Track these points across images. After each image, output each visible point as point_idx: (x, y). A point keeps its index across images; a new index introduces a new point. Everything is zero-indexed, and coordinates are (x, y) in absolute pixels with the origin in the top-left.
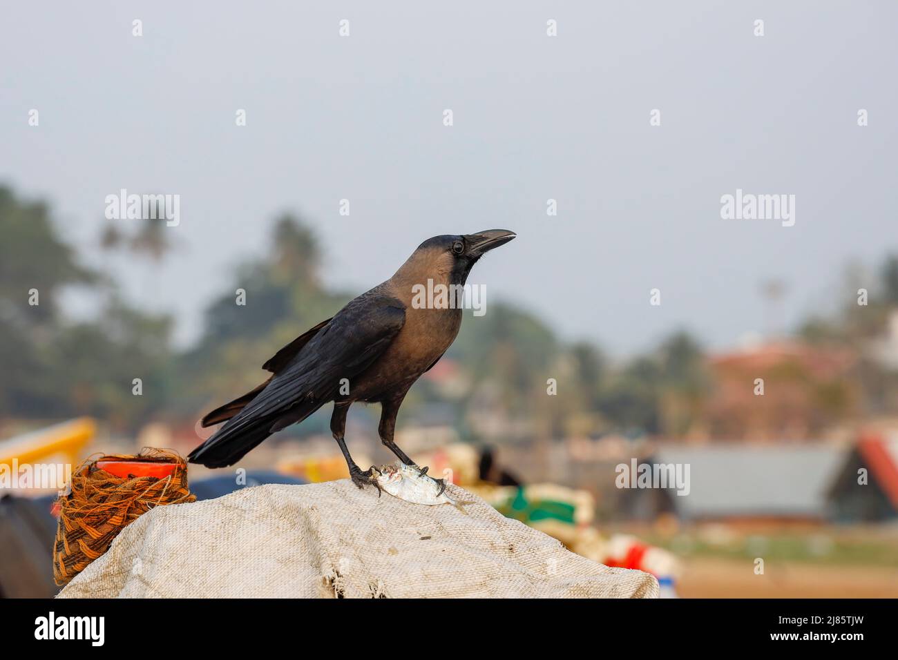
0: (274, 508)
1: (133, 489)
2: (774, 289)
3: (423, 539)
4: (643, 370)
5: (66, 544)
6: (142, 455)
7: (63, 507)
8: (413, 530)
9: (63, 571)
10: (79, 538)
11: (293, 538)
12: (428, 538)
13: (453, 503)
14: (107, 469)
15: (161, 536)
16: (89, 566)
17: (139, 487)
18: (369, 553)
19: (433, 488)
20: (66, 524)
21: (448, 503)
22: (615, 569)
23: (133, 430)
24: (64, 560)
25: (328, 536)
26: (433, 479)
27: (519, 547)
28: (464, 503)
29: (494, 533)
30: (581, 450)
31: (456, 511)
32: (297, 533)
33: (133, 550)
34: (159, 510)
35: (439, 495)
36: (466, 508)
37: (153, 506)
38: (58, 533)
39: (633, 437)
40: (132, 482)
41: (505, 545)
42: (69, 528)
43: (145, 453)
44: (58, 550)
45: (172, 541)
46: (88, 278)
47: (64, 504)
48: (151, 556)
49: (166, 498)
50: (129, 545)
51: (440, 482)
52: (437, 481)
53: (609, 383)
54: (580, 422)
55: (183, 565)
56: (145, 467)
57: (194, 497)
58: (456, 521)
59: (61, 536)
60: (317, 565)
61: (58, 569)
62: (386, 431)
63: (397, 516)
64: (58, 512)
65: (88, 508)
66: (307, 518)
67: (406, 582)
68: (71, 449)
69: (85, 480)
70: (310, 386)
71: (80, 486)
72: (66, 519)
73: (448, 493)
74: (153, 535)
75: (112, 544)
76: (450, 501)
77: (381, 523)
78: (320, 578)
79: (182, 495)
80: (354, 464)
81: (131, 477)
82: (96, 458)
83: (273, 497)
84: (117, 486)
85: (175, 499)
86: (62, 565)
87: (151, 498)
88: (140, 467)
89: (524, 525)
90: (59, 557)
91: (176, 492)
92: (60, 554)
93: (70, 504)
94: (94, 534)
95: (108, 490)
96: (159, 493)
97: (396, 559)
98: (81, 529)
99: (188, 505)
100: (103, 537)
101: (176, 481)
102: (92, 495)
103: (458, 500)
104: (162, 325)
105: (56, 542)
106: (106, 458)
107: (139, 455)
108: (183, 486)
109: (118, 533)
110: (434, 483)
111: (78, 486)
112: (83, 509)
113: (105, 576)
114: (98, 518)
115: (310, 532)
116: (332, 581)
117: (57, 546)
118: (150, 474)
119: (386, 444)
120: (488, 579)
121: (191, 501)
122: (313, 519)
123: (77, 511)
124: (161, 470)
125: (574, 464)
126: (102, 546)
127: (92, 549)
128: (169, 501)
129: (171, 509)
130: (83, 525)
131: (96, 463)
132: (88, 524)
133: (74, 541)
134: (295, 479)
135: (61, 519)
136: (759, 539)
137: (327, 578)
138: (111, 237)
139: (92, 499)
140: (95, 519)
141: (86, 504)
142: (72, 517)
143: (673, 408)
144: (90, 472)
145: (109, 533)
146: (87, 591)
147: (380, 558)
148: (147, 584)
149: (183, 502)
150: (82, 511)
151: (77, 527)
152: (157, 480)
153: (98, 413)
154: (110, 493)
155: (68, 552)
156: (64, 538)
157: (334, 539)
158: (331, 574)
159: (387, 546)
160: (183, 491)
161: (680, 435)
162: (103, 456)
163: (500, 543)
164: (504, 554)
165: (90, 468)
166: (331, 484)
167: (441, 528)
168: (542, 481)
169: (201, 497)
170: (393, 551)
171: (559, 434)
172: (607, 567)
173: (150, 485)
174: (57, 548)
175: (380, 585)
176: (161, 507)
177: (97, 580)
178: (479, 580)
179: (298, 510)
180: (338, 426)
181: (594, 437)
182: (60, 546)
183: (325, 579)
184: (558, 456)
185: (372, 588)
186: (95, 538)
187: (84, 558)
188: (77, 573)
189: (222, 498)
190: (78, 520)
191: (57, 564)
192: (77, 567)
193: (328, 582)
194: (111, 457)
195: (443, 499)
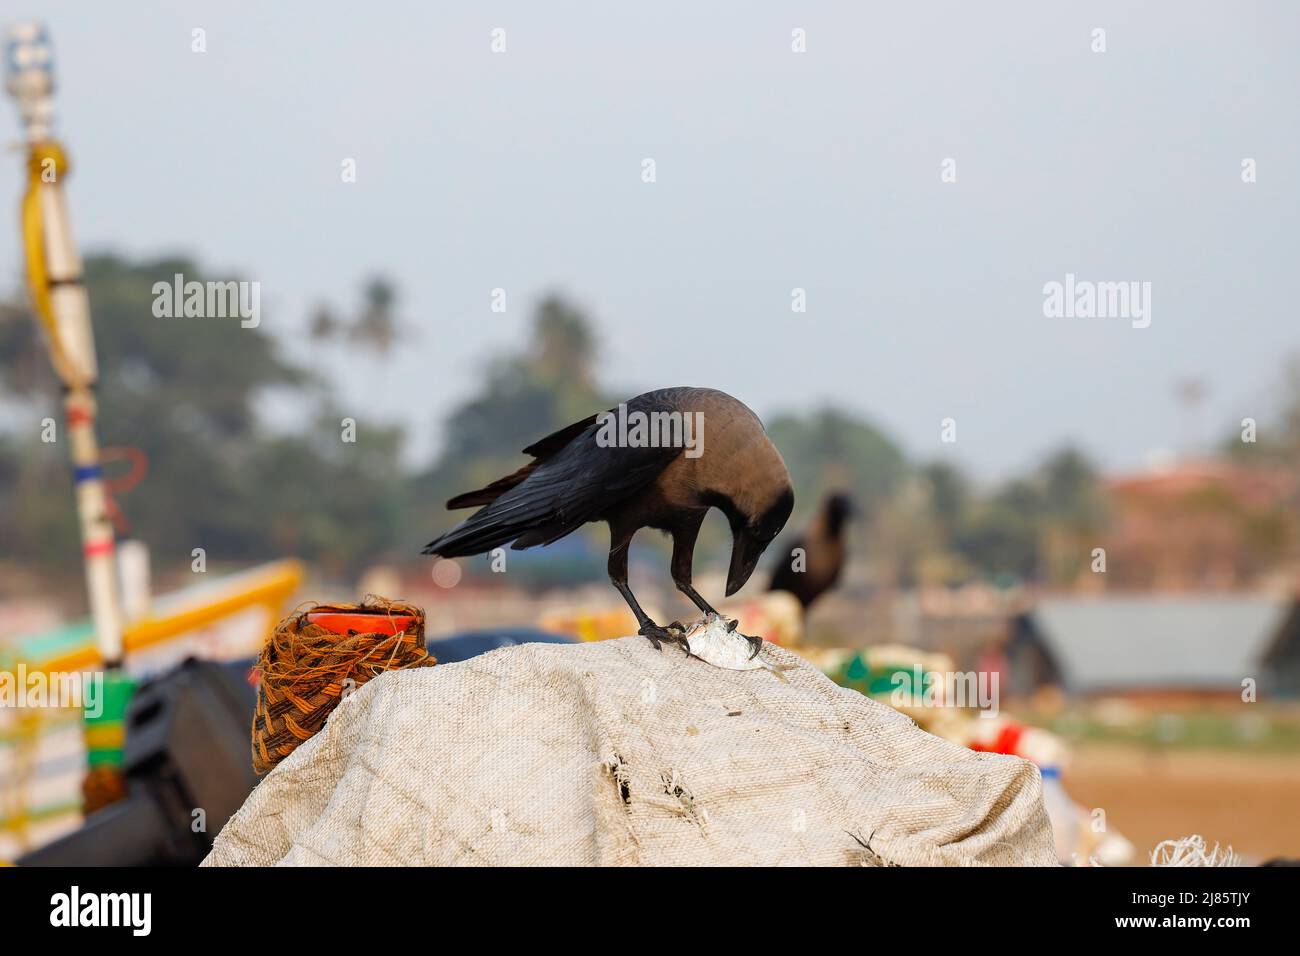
0: (537, 675)
1: (355, 649)
2: (1191, 392)
3: (731, 715)
4: (1018, 497)
5: (268, 721)
6: (367, 605)
7: (265, 672)
8: (718, 703)
9: (264, 755)
10: (285, 713)
11: (562, 713)
12: (738, 714)
13: (771, 668)
14: (321, 622)
15: (391, 711)
16: (298, 749)
17: (362, 646)
18: (661, 734)
19: (744, 648)
20: (269, 694)
21: (765, 668)
22: (983, 754)
23: (352, 575)
24: (265, 741)
25: (609, 712)
26: (746, 637)
27: (858, 726)
28: (784, 668)
29: (823, 708)
30: (937, 603)
31: (774, 678)
32: (568, 707)
33: (355, 728)
34: (388, 675)
35: (752, 658)
36: (786, 674)
37: (380, 671)
38: (258, 706)
39: (1006, 585)
40: (352, 640)
41: (839, 722)
42: (273, 700)
43: (370, 603)
44: (258, 729)
45: (405, 716)
46: (292, 377)
47: (266, 668)
48: (378, 735)
49: (397, 661)
50: (350, 722)
51: (755, 641)
53: (974, 514)
54: (935, 566)
55: (419, 748)
56: (369, 621)
57: (433, 659)
58: (774, 692)
59: (261, 710)
60: (594, 749)
61: (258, 753)
62: (682, 571)
63: (698, 684)
64: (258, 680)
65: (296, 673)
66: (581, 686)
67: (709, 772)
68: (272, 599)
69: (292, 637)
71: (286, 645)
72: (268, 687)
73: (765, 655)
74: (380, 708)
75: (328, 720)
76: (765, 665)
77: (677, 693)
78: (598, 765)
79: (418, 657)
80: (646, 616)
81: (352, 633)
82: (307, 608)
83: (536, 659)
84: (333, 645)
85: (409, 662)
86: (263, 747)
87: (377, 660)
88: (364, 620)
89: (864, 697)
90: (259, 737)
91: (410, 652)
92: (261, 732)
93: (274, 668)
94: (305, 707)
95: (322, 649)
96: (388, 653)
97: (696, 741)
98: (288, 701)
99: (426, 669)
100: (316, 711)
101: (412, 639)
102: (301, 657)
103: (777, 664)
104: (384, 440)
105: (255, 718)
106: (319, 609)
107: (363, 605)
108: (420, 644)
109: (335, 706)
110: (746, 642)
111: (283, 644)
112: (291, 674)
113: (318, 762)
114: (310, 686)
115: (585, 706)
116: (614, 769)
117: (256, 722)
118: (377, 629)
119: (681, 589)
120: (816, 767)
121: (430, 664)
122: (589, 688)
123: (282, 676)
124: (391, 625)
125: (927, 622)
126: (314, 723)
127: (302, 726)
128: (401, 665)
129: (405, 674)
130: (290, 696)
131: (306, 614)
132: (296, 694)
133: (278, 717)
134: (563, 637)
135: (262, 688)
136: (1172, 719)
137: (607, 765)
138: (323, 325)
139: (302, 661)
140: (305, 687)
141: (294, 667)
142: (276, 684)
143: (1057, 546)
144: (299, 626)
145: (323, 706)
146: (296, 782)
147: (675, 741)
148: (374, 772)
149: (420, 665)
150: (289, 677)
151: (281, 699)
152: (386, 637)
153: (307, 553)
154: (325, 653)
155: (271, 731)
156: (266, 713)
157: (616, 715)
158: (614, 761)
159: (684, 724)
160: (419, 652)
161: (1069, 580)
162: (316, 605)
163: (832, 720)
164: (837, 734)
165: (299, 621)
166: (612, 642)
167: (755, 701)
168: (884, 641)
169: (443, 660)
170: (692, 731)
171: (907, 581)
172: (973, 752)
173: (377, 644)
174: (257, 725)
175: (676, 775)
176: (391, 672)
177: (308, 766)
178: (804, 768)
179: (569, 677)
180: (618, 569)
181: (954, 585)
182: (261, 722)
183: (604, 766)
184: (906, 609)
185: (665, 780)
186: (306, 712)
187: (291, 739)
188: (282, 757)
189: (470, 660)
190: (285, 689)
191: (257, 746)
192: (282, 750)
193: (608, 770)
194: (326, 607)
195: (757, 662)
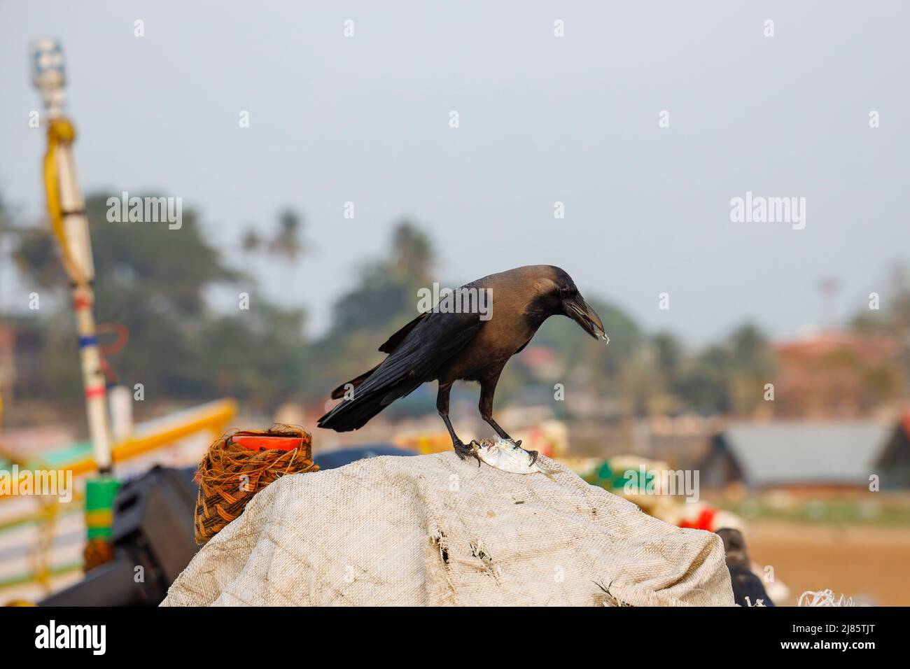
0: (387, 477)
1: (264, 460)
2: (829, 286)
3: (517, 503)
4: (715, 356)
5: (205, 509)
6: (273, 430)
7: (203, 476)
8: (509, 496)
9: (203, 532)
10: (216, 503)
11: (403, 503)
12: (522, 503)
13: (544, 472)
14: (242, 442)
15: (288, 501)
16: (225, 528)
17: (269, 458)
18: (470, 516)
19: (526, 459)
20: (206, 490)
21: (539, 472)
22: (685, 529)
23: (271, 410)
24: (203, 522)
25: (434, 501)
26: (527, 451)
27: (602, 511)
28: (553, 472)
29: (579, 499)
30: (661, 426)
31: (546, 479)
32: (406, 499)
33: (263, 514)
34: (286, 478)
35: (531, 465)
36: (555, 476)
37: (281, 475)
38: (199, 499)
39: (706, 414)
40: (262, 454)
41: (589, 508)
42: (208, 495)
43: (282, 429)
44: (198, 514)
45: (297, 505)
46: (231, 277)
47: (204, 473)
48: (279, 518)
49: (293, 468)
50: (260, 510)
51: (533, 454)
52: (530, 453)
53: (686, 368)
54: (660, 402)
55: (307, 527)
56: (274, 441)
57: (317, 467)
58: (546, 488)
59: (201, 501)
60: (425, 527)
61: (199, 530)
62: (485, 409)
63: (495, 484)
64: (199, 480)
65: (224, 477)
66: (415, 485)
67: (502, 541)
68: (215, 425)
69: (222, 452)
70: (413, 366)
71: (218, 458)
72: (205, 486)
73: (540, 464)
74: (281, 501)
75: (246, 508)
76: (540, 470)
77: (481, 489)
78: (427, 538)
79: (307, 465)
80: (457, 438)
81: (262, 449)
82: (232, 433)
83: (386, 467)
84: (250, 457)
85: (301, 469)
86: (202, 527)
87: (280, 468)
88: (270, 441)
89: (608, 493)
90: (199, 519)
91: (301, 462)
92: (200, 517)
93: (209, 473)
94: (231, 499)
95: (242, 461)
96: (286, 464)
97: (494, 521)
98: (219, 495)
99: (312, 473)
100: (238, 502)
101: (302, 453)
102: (228, 466)
103: (548, 469)
104: (296, 318)
105: (197, 507)
106: (240, 433)
107: (270, 430)
108: (308, 457)
109: (251, 498)
110: (527, 454)
111: (216, 457)
112: (221, 477)
113: (239, 536)
114: (233, 486)
115: (419, 497)
116: (438, 540)
117: (198, 510)
118: (279, 447)
119: (485, 419)
120: (574, 538)
121: (315, 470)
122: (421, 487)
123: (216, 479)
124: (289, 444)
125: (655, 439)
126: (237, 510)
127: (228, 512)
128: (295, 471)
129: (297, 477)
130: (220, 492)
131: (232, 437)
132: (224, 491)
133: (212, 506)
134: (408, 451)
135: (202, 487)
136: (817, 504)
137: (433, 538)
138: (251, 242)
139: (228, 468)
140: (230, 486)
141: (223, 473)
142: (211, 484)
143: (741, 389)
144: (226, 445)
145: (243, 498)
146: (224, 550)
147: (480, 521)
148: (276, 543)
149: (308, 471)
150: (220, 480)
151: (214, 494)
152: (285, 452)
154: (244, 463)
155: (207, 515)
156: (204, 503)
157: (439, 504)
158: (438, 535)
159: (486, 509)
160: (308, 462)
161: (748, 412)
162: (237, 431)
163: (584, 506)
164: (588, 517)
165: (226, 442)
166: (437, 455)
167: (533, 494)
168: (625, 452)
169: (323, 468)
170: (491, 514)
171: (642, 412)
172: (679, 528)
173: (279, 457)
174: (198, 512)
175: (480, 544)
176: (288, 475)
177: (232, 539)
178: (566, 539)
179: (408, 479)
180: (443, 405)
181: (673, 415)
182: (200, 510)
183: (431, 539)
184: (641, 432)
185: (473, 546)
186: (231, 503)
187: (221, 521)
188: (215, 533)
189: (342, 467)
190: (217, 487)
191: (198, 526)
192: (215, 529)
193: (434, 541)
194: (245, 432)
195: (535, 468)
